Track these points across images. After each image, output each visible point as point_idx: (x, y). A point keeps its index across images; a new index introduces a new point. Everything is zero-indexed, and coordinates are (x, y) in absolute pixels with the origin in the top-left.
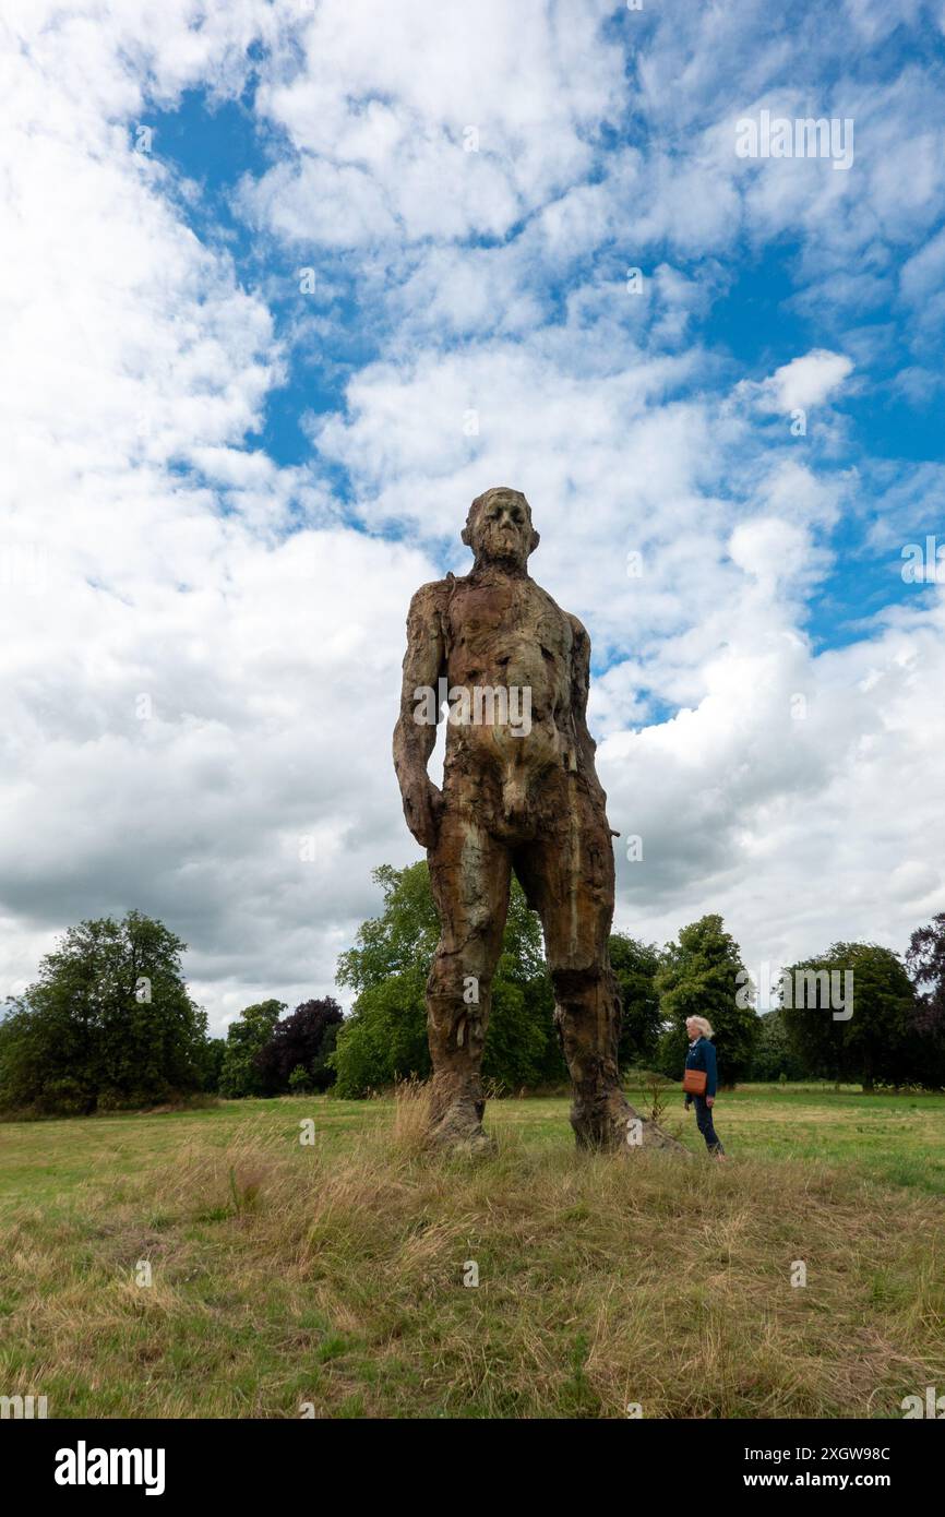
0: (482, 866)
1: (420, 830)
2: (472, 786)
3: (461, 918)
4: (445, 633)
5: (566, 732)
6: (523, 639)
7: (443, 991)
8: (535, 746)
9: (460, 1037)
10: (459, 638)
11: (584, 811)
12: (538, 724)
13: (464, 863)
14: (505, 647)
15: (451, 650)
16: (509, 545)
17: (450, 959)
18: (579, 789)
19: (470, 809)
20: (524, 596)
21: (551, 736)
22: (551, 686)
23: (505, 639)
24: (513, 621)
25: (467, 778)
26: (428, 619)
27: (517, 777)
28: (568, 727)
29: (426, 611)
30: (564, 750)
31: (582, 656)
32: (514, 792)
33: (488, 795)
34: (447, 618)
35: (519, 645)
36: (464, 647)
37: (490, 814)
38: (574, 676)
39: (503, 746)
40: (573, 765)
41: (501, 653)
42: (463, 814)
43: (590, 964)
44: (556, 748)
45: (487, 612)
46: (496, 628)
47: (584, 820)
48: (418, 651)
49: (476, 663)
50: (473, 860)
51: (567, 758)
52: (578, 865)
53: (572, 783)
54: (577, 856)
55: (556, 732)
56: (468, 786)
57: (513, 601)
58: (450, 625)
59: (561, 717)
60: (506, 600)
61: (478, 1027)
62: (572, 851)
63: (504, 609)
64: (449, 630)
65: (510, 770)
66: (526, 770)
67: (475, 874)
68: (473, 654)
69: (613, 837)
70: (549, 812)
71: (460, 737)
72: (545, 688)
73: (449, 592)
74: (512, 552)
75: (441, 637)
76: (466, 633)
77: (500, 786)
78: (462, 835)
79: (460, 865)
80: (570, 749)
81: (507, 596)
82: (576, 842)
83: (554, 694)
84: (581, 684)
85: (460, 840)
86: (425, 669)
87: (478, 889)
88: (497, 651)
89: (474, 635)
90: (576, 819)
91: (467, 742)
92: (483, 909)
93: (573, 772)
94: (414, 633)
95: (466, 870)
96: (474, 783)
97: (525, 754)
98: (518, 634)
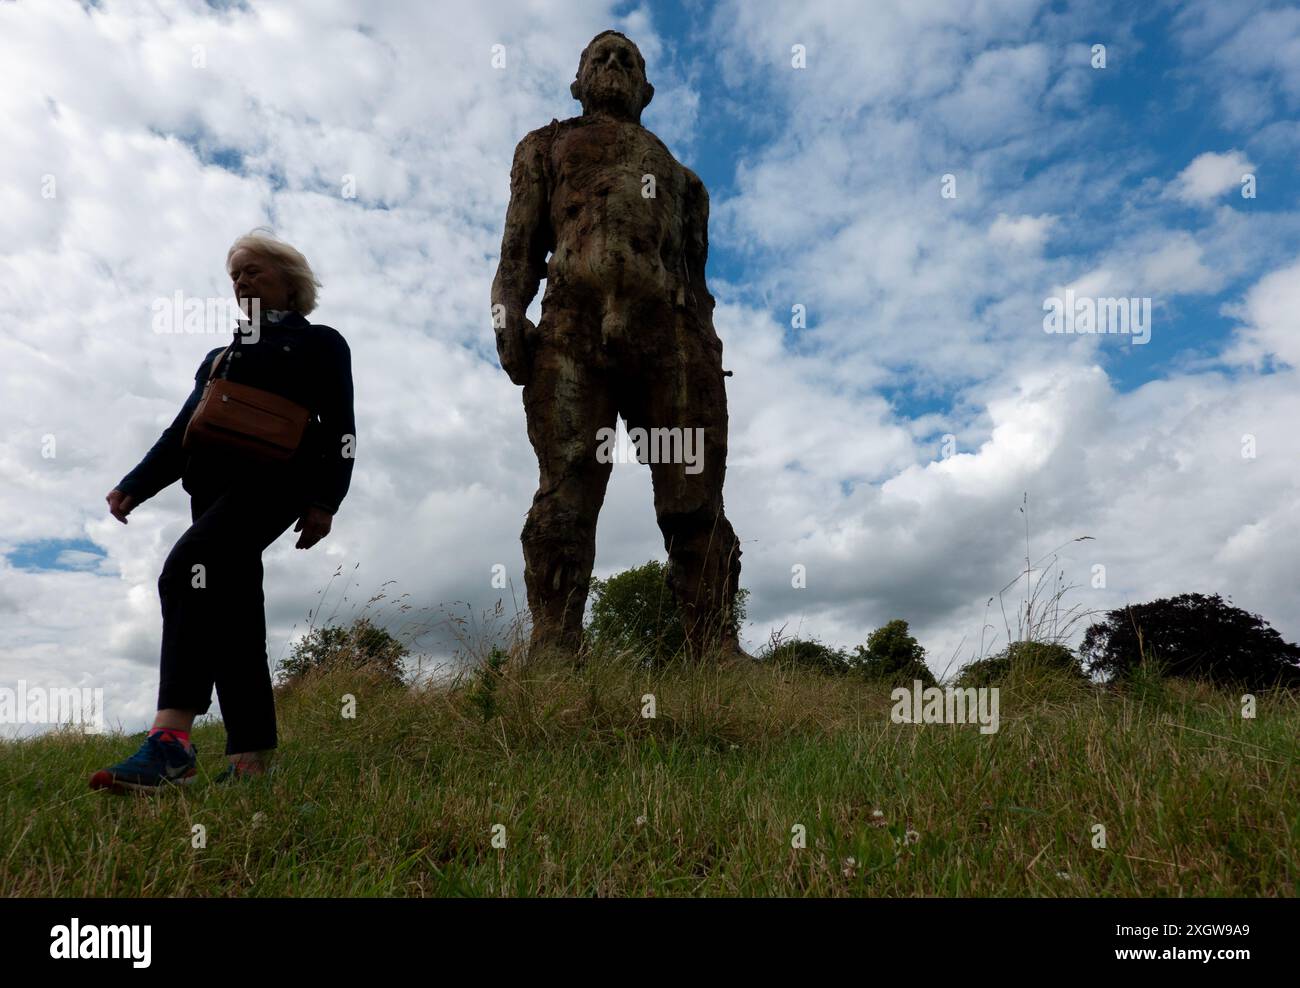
0: (578, 399)
1: (511, 363)
2: (569, 320)
3: (557, 455)
4: (546, 175)
5: (676, 273)
6: (627, 172)
7: (538, 533)
8: (636, 276)
9: (556, 580)
10: (559, 176)
11: (691, 346)
12: (639, 255)
13: (558, 396)
14: (605, 178)
15: (552, 194)
16: (616, 85)
17: (544, 502)
18: (687, 326)
19: (566, 341)
20: (629, 134)
21: (655, 269)
22: (656, 219)
23: (607, 171)
24: (617, 156)
25: (564, 311)
26: (530, 163)
27: (617, 309)
28: (678, 269)
29: (531, 150)
30: (670, 286)
31: (698, 209)
32: (612, 321)
33: (587, 330)
34: (549, 159)
35: (621, 175)
36: (564, 184)
37: (589, 347)
38: (686, 220)
39: (601, 275)
40: (681, 300)
41: (601, 184)
42: (559, 347)
43: (698, 506)
44: (662, 283)
45: (588, 147)
46: (598, 162)
47: (691, 355)
48: (519, 196)
49: (576, 197)
50: (569, 394)
51: (674, 295)
52: (685, 401)
53: (679, 319)
54: (684, 393)
55: (662, 267)
56: (565, 320)
57: (618, 138)
58: (551, 166)
59: (670, 258)
60: (610, 136)
61: (578, 573)
62: (679, 388)
63: (608, 144)
64: (551, 170)
65: (609, 302)
66: (628, 302)
67: (571, 408)
68: (575, 189)
69: (726, 378)
70: (654, 348)
71: (559, 275)
72: (648, 219)
73: (552, 135)
74: (619, 92)
75: (542, 181)
76: (565, 169)
77: (600, 320)
78: (557, 367)
79: (554, 398)
80: (678, 287)
81: (611, 132)
82: (683, 377)
83: (659, 228)
84: (699, 237)
85: (554, 373)
86: (524, 212)
87: (574, 424)
88: (597, 182)
89: (574, 169)
90: (683, 355)
91: (565, 277)
92: (578, 444)
93: (681, 306)
94: (516, 180)
95: (559, 404)
96: (571, 316)
97: (625, 283)
98: (621, 167)
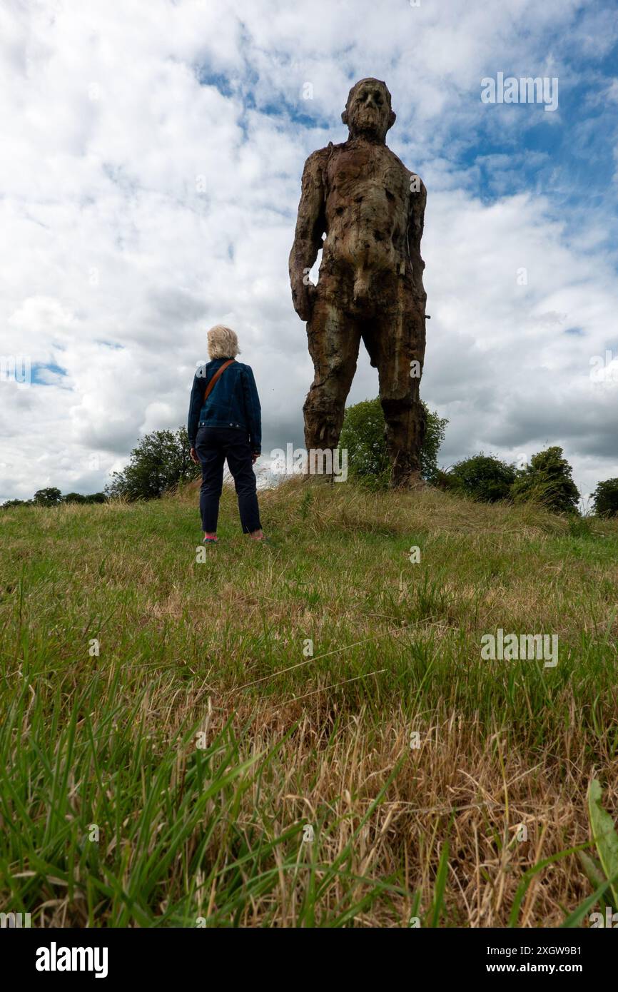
0: (338, 332)
1: (301, 309)
2: (335, 283)
3: (324, 364)
4: (324, 184)
5: (401, 251)
6: (374, 185)
7: (313, 407)
8: (376, 256)
9: (322, 434)
10: (332, 186)
11: (407, 300)
12: (379, 243)
13: (326, 330)
14: (361, 190)
15: (327, 197)
16: (371, 119)
17: (317, 389)
18: (405, 287)
19: (333, 296)
20: (378, 156)
21: (388, 251)
22: (390, 217)
23: (362, 184)
24: (369, 173)
25: (332, 277)
26: (314, 175)
27: (364, 277)
28: (403, 248)
29: (315, 166)
30: (397, 261)
31: (419, 203)
32: (360, 285)
33: (345, 289)
34: (326, 173)
35: (370, 188)
36: (335, 192)
37: (346, 300)
38: (410, 213)
39: (355, 256)
40: (402, 271)
41: (358, 194)
42: (328, 300)
43: (404, 395)
44: (391, 259)
45: (351, 167)
46: (357, 178)
47: (406, 306)
48: (307, 197)
49: (342, 202)
50: (333, 329)
51: (398, 267)
52: (400, 335)
53: (401, 283)
54: (400, 329)
55: (392, 249)
56: (332, 283)
57: (370, 160)
58: (327, 178)
59: (398, 241)
60: (366, 158)
61: (334, 430)
62: (398, 325)
63: (363, 164)
64: (327, 181)
65: (359, 273)
66: (370, 273)
67: (334, 337)
68: (341, 196)
69: (426, 319)
70: (385, 301)
71: (330, 252)
72: (386, 218)
73: (329, 155)
74: (373, 124)
75: (321, 187)
76: (336, 182)
77: (353, 282)
78: (327, 312)
79: (325, 331)
80: (401, 261)
81: (366, 156)
82: (400, 320)
83: (392, 223)
84: (418, 222)
85: (325, 316)
86: (310, 208)
87: (335, 346)
88: (356, 193)
89: (342, 182)
90: (401, 306)
91: (334, 255)
92: (337, 359)
93: (402, 275)
94: (305, 185)
95: (327, 335)
96: (337, 281)
97: (369, 261)
98: (370, 181)
